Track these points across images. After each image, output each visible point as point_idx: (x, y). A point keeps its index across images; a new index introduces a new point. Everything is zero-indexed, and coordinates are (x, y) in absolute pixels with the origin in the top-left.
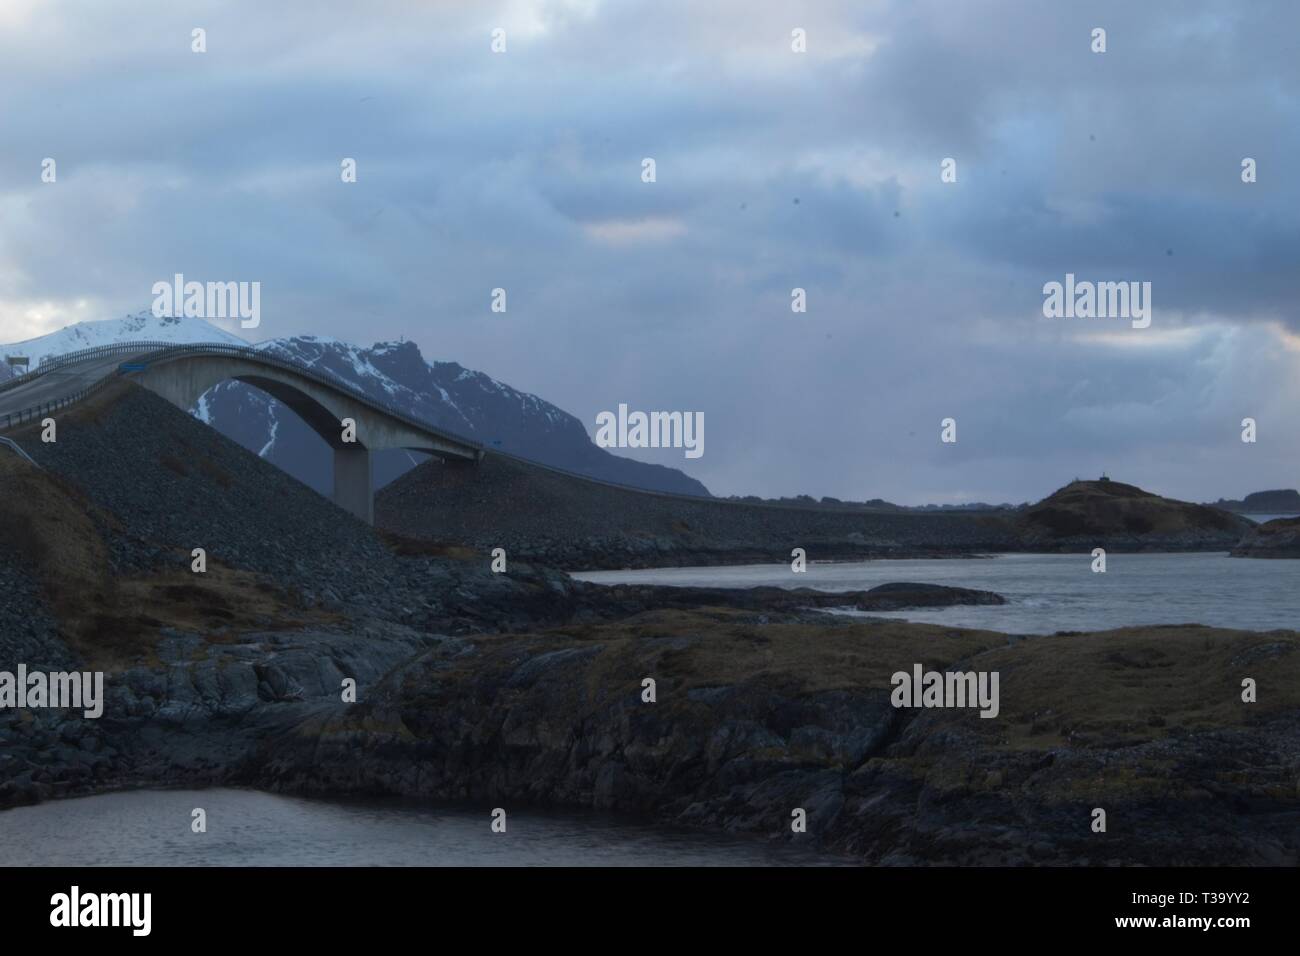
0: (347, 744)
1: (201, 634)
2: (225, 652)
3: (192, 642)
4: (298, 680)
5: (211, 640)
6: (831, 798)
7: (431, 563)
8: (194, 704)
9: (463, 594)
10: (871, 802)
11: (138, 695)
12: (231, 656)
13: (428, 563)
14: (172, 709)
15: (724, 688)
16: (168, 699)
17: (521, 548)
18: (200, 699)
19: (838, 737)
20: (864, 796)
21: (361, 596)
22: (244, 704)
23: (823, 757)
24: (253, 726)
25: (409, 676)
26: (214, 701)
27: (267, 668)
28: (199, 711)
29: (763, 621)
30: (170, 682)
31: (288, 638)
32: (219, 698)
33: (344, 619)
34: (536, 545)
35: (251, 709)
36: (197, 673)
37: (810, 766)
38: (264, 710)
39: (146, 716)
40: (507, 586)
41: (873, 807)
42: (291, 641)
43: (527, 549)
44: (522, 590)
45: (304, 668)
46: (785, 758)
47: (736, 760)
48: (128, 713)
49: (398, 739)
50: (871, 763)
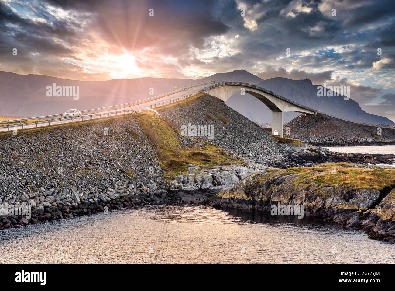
0: (229, 199)
1: (199, 166)
2: (205, 171)
3: (196, 168)
4: (224, 180)
5: (202, 168)
6: (355, 220)
7: (287, 146)
8: (194, 186)
9: (294, 155)
10: (366, 222)
11: (179, 183)
12: (206, 173)
13: (286, 145)
14: (188, 187)
15: (332, 187)
16: (187, 184)
17: (326, 141)
18: (196, 184)
19: (362, 202)
20: (365, 220)
21: (261, 155)
22: (208, 186)
23: (357, 208)
24: (209, 193)
25: (247, 181)
26: (199, 185)
27: (216, 176)
28: (196, 188)
29: (356, 167)
30: (188, 180)
31: (224, 168)
32: (201, 184)
33: (243, 163)
34: (331, 140)
35: (210, 188)
36: (196, 177)
37: (353, 210)
38: (213, 188)
39: (180, 189)
40: (307, 153)
41: (366, 223)
42: (225, 169)
43: (329, 141)
44: (312, 154)
45: (227, 177)
46: (346, 208)
47: (333, 208)
48: (175, 188)
49: (243, 198)
50: (369, 211)
